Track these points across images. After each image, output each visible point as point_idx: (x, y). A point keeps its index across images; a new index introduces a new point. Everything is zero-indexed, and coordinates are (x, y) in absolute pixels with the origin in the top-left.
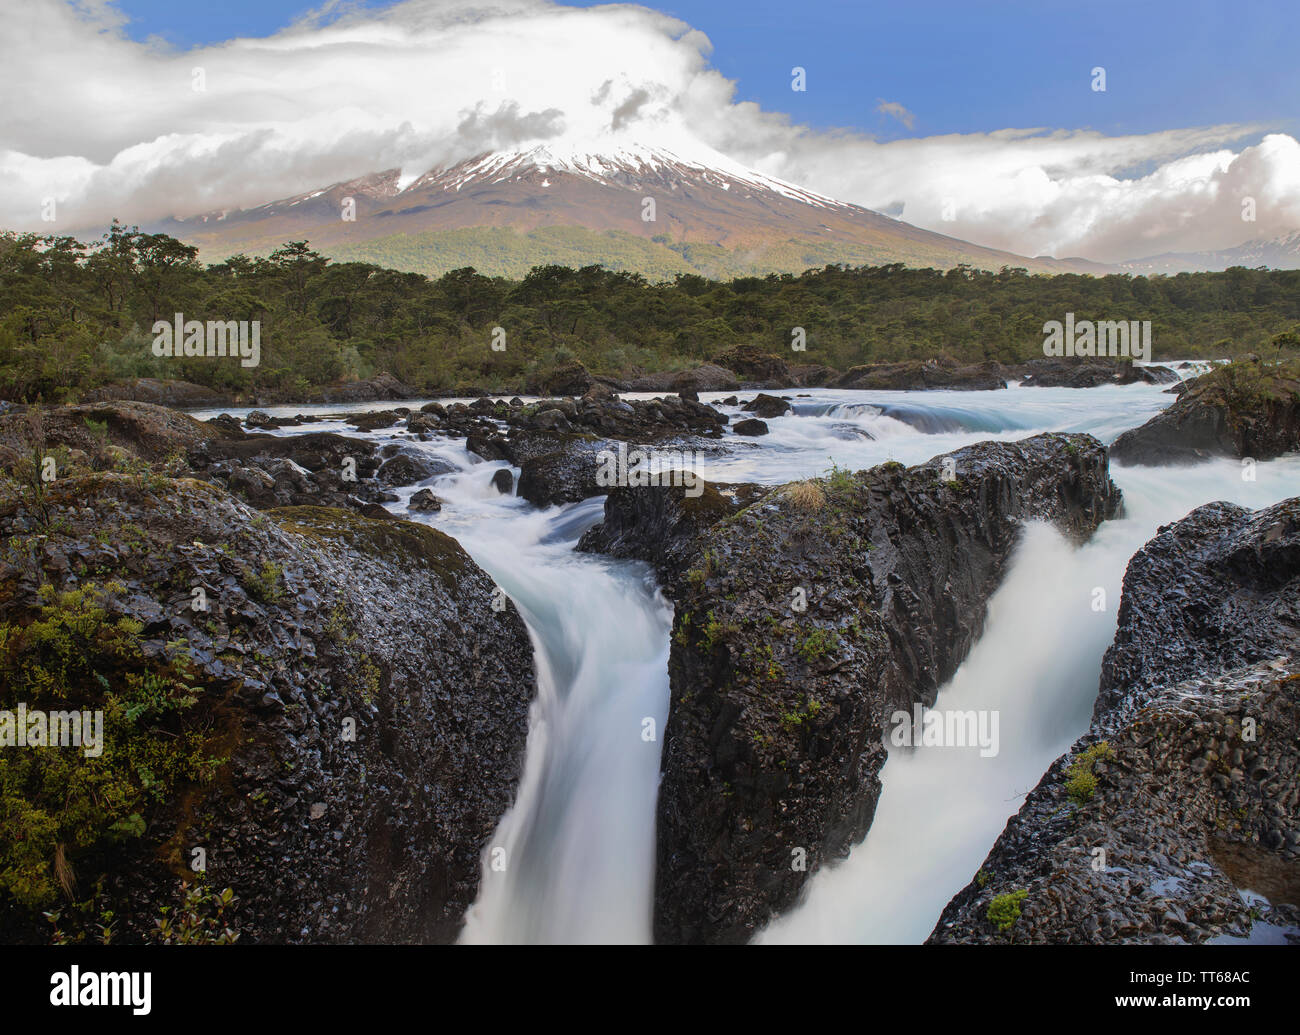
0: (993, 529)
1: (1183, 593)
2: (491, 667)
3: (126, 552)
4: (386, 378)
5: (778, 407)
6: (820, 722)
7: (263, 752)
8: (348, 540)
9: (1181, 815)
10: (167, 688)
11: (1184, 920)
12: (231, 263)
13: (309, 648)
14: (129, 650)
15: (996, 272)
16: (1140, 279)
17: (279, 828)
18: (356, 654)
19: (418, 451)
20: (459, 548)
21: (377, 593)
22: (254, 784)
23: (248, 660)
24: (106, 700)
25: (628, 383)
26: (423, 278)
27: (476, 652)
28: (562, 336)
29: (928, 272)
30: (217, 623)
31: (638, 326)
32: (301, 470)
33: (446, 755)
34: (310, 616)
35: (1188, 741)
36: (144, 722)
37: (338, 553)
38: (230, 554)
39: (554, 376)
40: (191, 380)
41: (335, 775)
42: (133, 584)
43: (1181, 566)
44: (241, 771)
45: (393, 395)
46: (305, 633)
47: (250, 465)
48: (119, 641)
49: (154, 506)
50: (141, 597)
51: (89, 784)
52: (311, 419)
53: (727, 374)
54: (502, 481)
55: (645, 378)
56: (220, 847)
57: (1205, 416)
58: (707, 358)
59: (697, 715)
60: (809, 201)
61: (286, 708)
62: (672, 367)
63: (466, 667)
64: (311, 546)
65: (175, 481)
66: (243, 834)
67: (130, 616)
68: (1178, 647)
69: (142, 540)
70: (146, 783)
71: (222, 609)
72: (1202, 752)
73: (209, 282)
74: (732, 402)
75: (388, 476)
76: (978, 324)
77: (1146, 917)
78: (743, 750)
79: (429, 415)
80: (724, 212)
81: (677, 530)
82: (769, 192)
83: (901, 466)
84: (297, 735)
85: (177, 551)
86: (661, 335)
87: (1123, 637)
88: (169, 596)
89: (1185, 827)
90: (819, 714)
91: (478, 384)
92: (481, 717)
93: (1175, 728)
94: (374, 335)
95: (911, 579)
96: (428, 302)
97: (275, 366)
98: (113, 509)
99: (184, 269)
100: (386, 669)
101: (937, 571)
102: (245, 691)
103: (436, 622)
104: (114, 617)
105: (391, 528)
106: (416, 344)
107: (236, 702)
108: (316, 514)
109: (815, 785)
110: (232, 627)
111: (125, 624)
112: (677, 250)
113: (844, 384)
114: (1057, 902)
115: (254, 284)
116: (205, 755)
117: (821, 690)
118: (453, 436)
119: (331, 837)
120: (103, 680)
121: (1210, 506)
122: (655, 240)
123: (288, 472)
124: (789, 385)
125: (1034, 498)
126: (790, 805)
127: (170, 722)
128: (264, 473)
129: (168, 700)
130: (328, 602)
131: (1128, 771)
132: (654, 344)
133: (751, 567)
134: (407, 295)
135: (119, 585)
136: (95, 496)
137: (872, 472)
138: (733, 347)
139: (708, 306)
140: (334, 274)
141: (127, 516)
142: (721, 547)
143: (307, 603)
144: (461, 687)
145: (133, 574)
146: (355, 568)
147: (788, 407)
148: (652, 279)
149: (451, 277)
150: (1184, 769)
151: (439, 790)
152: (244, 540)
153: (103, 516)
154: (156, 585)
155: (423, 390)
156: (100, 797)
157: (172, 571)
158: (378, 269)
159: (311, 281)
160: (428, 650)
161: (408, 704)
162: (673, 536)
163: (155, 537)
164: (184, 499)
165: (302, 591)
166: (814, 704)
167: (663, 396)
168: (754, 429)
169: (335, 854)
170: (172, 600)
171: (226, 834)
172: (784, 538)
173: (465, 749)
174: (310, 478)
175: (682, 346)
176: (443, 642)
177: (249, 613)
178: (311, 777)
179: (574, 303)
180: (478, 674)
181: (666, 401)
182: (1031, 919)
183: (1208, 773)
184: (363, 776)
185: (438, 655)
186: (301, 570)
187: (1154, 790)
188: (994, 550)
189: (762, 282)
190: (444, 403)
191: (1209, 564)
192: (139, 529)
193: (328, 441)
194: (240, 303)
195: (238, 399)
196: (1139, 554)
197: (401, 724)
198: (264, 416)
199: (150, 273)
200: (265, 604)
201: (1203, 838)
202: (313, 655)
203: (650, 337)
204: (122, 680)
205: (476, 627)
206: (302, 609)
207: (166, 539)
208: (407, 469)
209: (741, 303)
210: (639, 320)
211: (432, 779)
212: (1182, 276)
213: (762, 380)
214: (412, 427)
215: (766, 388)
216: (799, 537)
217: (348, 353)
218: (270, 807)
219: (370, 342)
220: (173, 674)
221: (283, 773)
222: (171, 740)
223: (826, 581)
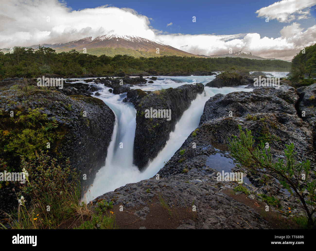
0: (186, 98)
1: (213, 107)
2: (109, 120)
3: (44, 103)
4: (91, 74)
5: (155, 79)
6: (158, 127)
7: (70, 134)
8: (84, 101)
9: (208, 139)
10: (52, 125)
11: (207, 153)
12: (62, 53)
13: (77, 118)
14: (45, 119)
15: (190, 57)
16: (212, 58)
17: (73, 146)
18: (85, 119)
19: (96, 86)
20: (103, 102)
21: (88, 109)
22: (69, 139)
23: (66, 120)
24: (42, 127)
25: (132, 75)
26: (96, 56)
27: (106, 118)
28: (121, 67)
29: (180, 57)
30: (60, 114)
31: (133, 65)
32: (76, 89)
33: (102, 134)
34: (77, 113)
35: (210, 128)
36: (49, 130)
37: (82, 103)
38: (62, 103)
39: (119, 74)
40: (56, 74)
41: (83, 137)
42: (45, 108)
43: (213, 103)
44: (66, 137)
45: (92, 76)
46: (76, 115)
47: (67, 88)
48: (43, 117)
49: (48, 95)
50: (47, 110)
51: (40, 140)
52: (78, 81)
53: (147, 73)
54: (110, 91)
55: (134, 74)
56: (63, 149)
57: (219, 80)
58: (144, 71)
59: (140, 126)
60: (161, 44)
61: (73, 127)
62: (139, 72)
63: (105, 120)
64: (77, 102)
65: (52, 91)
66: (67, 147)
67: (45, 113)
68: (211, 115)
69: (46, 101)
70: (50, 140)
71: (61, 112)
72: (211, 130)
73: (58, 56)
74: (148, 78)
75: (91, 90)
76: (187, 66)
77: (201, 153)
78: (147, 131)
79: (98, 80)
80: (147, 46)
81: (138, 98)
82: (155, 43)
83: (172, 88)
84: (76, 131)
85: (53, 103)
86: (137, 67)
87: (204, 114)
88: (52, 110)
89: (208, 140)
90: (158, 126)
91: (107, 75)
92: (107, 128)
93: (208, 126)
94: (88, 66)
95: (173, 106)
96: (98, 61)
97: (71, 71)
98: (41, 96)
99: (53, 54)
100: (90, 121)
101: (178, 104)
102: (66, 125)
103: (99, 113)
104: (42, 114)
105: (91, 98)
106: (96, 68)
107: (65, 127)
108: (78, 96)
109: (158, 136)
110: (63, 115)
111: (44, 115)
112: (140, 52)
113: (166, 75)
114: (189, 151)
115: (67, 57)
116: (60, 135)
117: (159, 122)
118: (102, 83)
119: (83, 147)
120: (41, 124)
121: (218, 94)
122: (136, 50)
123: (73, 89)
124: (157, 75)
125: (193, 93)
126: (154, 139)
127: (53, 130)
128: (69, 90)
129: (53, 127)
130: (80, 110)
131: (201, 133)
132: (136, 68)
133: (148, 104)
134: (94, 59)
135: (42, 108)
136: (37, 94)
137: (168, 89)
138: (148, 69)
139: (145, 62)
140: (81, 55)
141: (43, 97)
142: (144, 101)
143: (76, 111)
144: (104, 123)
145: (45, 106)
146: (85, 105)
147: (157, 79)
148: (136, 57)
149: (101, 56)
150: (209, 132)
151: (101, 139)
152: (64, 100)
153: (39, 97)
154: (49, 108)
155: (97, 76)
156: (42, 143)
157: (52, 106)
158: (88, 55)
159: (77, 56)
160: (98, 118)
161: (95, 126)
162: (137, 99)
163: (49, 100)
164: (54, 94)
165: (75, 109)
166: (157, 124)
167: (137, 77)
168: (151, 82)
169: (83, 149)
170: (52, 111)
171: (64, 147)
172: (154, 100)
173: (105, 133)
174: (77, 90)
175: (140, 69)
176: (101, 116)
177: (66, 112)
178: (78, 138)
179: (122, 61)
180: (106, 121)
181: (138, 78)
182: (185, 153)
183: (212, 133)
184: (87, 137)
185: (100, 119)
186: (75, 106)
187: (204, 135)
188: (186, 101)
189: (154, 58)
190: (101, 78)
191: (217, 103)
192: (46, 99)
193: (81, 84)
194: (64, 60)
195: (65, 77)
196: (207, 101)
197: (94, 129)
198: (69, 80)
199: (47, 55)
200: (69, 111)
201: (211, 142)
202: (78, 119)
203: (135, 67)
204: (45, 124)
205: (106, 114)
206: (76, 112)
207: (51, 101)
208: (94, 89)
209: (150, 62)
210: (133, 64)
211: (99, 137)
212: (219, 58)
213: (153, 74)
214: (95, 82)
215: (154, 76)
216: (156, 99)
217: (84, 69)
218: (72, 143)
219: (87, 67)
220: (53, 123)
221: (73, 137)
222: (54, 133)
223: (160, 106)
